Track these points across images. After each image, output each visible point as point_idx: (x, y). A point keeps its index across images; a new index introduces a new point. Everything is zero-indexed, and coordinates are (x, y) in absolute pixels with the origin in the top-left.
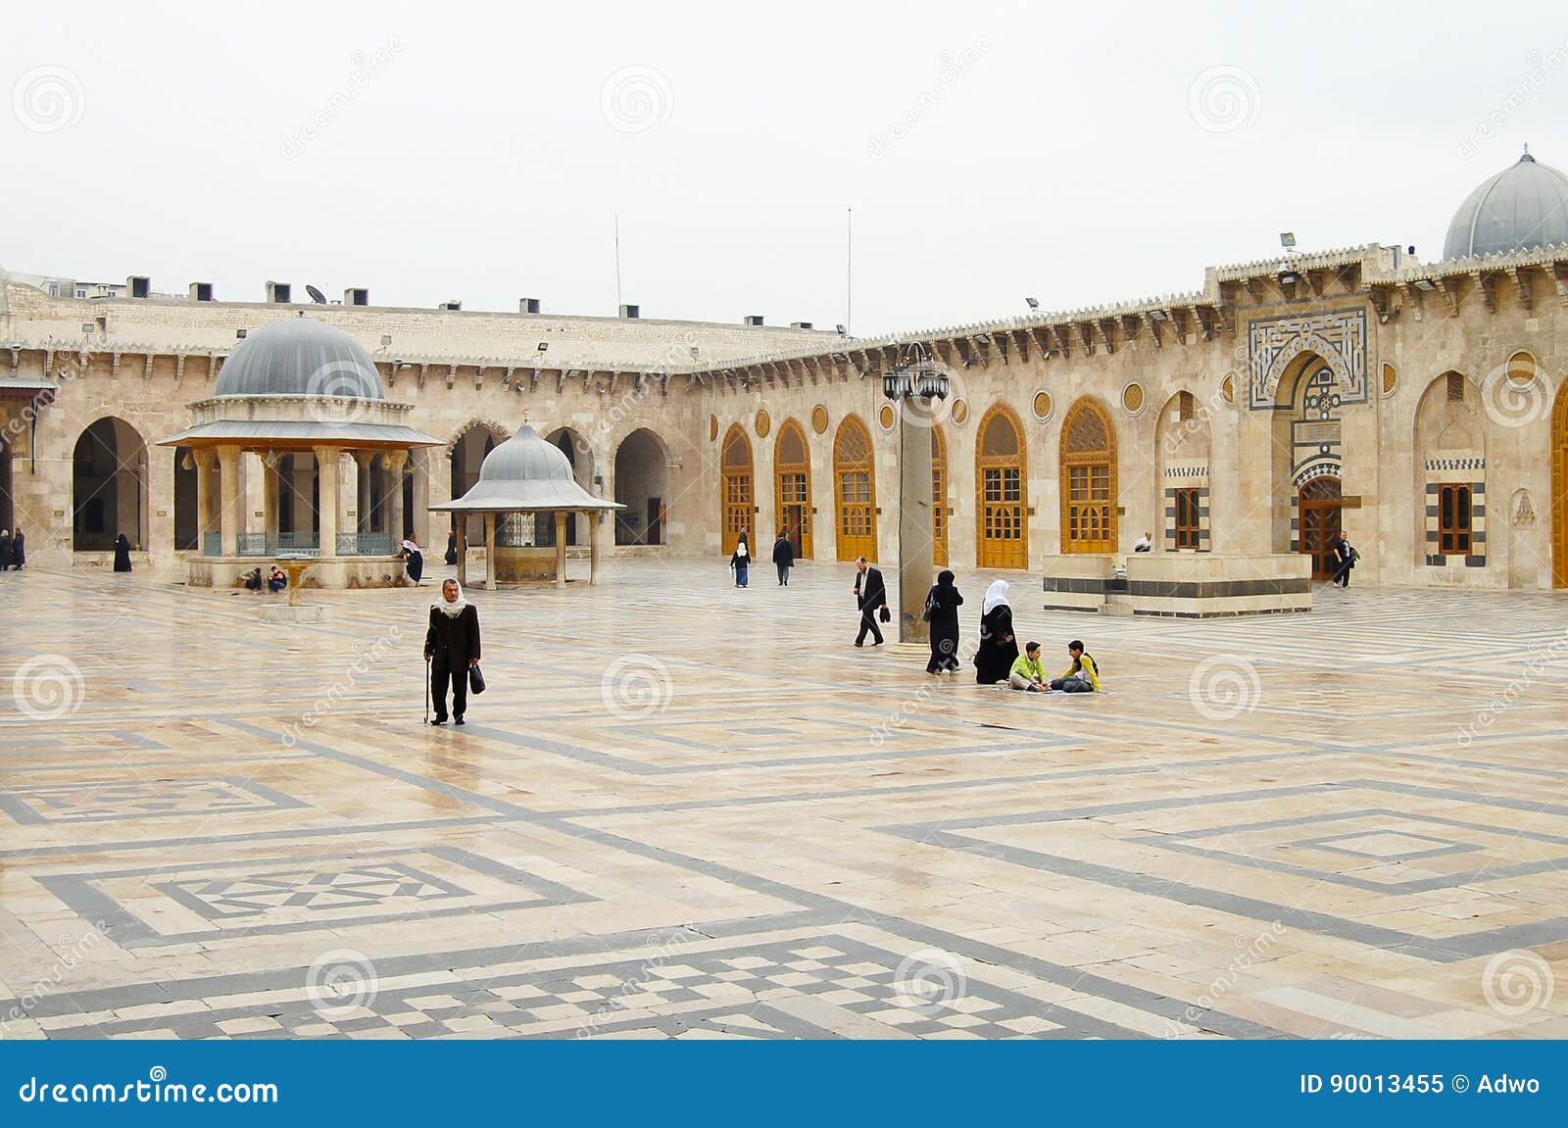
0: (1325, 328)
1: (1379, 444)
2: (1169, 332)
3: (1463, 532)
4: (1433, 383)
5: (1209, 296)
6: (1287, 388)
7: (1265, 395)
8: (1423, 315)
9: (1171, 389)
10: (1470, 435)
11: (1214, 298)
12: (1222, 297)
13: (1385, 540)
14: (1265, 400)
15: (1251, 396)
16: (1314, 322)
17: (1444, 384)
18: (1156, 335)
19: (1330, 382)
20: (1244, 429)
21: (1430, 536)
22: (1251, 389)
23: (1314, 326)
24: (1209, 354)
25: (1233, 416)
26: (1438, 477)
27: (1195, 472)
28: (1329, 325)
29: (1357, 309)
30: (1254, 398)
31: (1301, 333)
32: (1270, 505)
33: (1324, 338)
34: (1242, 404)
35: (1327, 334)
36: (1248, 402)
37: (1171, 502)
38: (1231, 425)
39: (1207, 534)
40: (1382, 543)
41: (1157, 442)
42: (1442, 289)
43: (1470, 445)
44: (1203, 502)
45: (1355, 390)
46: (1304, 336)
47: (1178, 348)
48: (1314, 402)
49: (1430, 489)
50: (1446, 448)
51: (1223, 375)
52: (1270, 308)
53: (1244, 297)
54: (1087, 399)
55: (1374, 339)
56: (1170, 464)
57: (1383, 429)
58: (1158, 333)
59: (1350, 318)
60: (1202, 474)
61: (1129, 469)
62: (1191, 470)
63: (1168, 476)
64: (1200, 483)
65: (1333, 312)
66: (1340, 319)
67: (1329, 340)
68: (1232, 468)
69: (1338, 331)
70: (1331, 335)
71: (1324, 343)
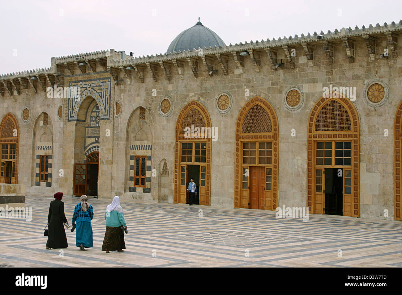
0: (96, 86)
1: (113, 137)
2: (40, 86)
3: (143, 177)
4: (134, 111)
5: (52, 70)
6: (83, 112)
7: (74, 115)
8: (131, 82)
9: (39, 110)
10: (147, 134)
11: (54, 72)
12: (58, 71)
13: (114, 180)
14: (73, 117)
15: (68, 116)
16: (92, 84)
17: (138, 112)
18: (34, 87)
19: (99, 110)
20: (65, 130)
21: (131, 179)
22: (69, 112)
23: (92, 85)
25: (62, 123)
26: (134, 153)
27: (48, 148)
29: (107, 78)
30: (70, 116)
31: (88, 88)
32: (73, 163)
33: (95, 91)
34: (65, 118)
36: (67, 118)
37: (38, 161)
38: (61, 127)
39: (51, 175)
40: (113, 181)
41: (34, 134)
42: (136, 70)
43: (147, 139)
44: (50, 161)
45: (106, 113)
46: (88, 89)
47: (43, 93)
48: (94, 119)
49: (132, 158)
50: (138, 140)
51: (59, 106)
52: (77, 77)
53: (67, 72)
54: (9, 114)
55: (113, 92)
56: (38, 144)
57: (115, 131)
58: (36, 86)
59: (106, 82)
60: (50, 149)
61: (23, 146)
62: (46, 147)
63: (38, 149)
64: (49, 153)
65: (99, 79)
66: (102, 82)
67: (97, 91)
68: (60, 147)
69: (101, 88)
70: (98, 89)
71: (96, 93)
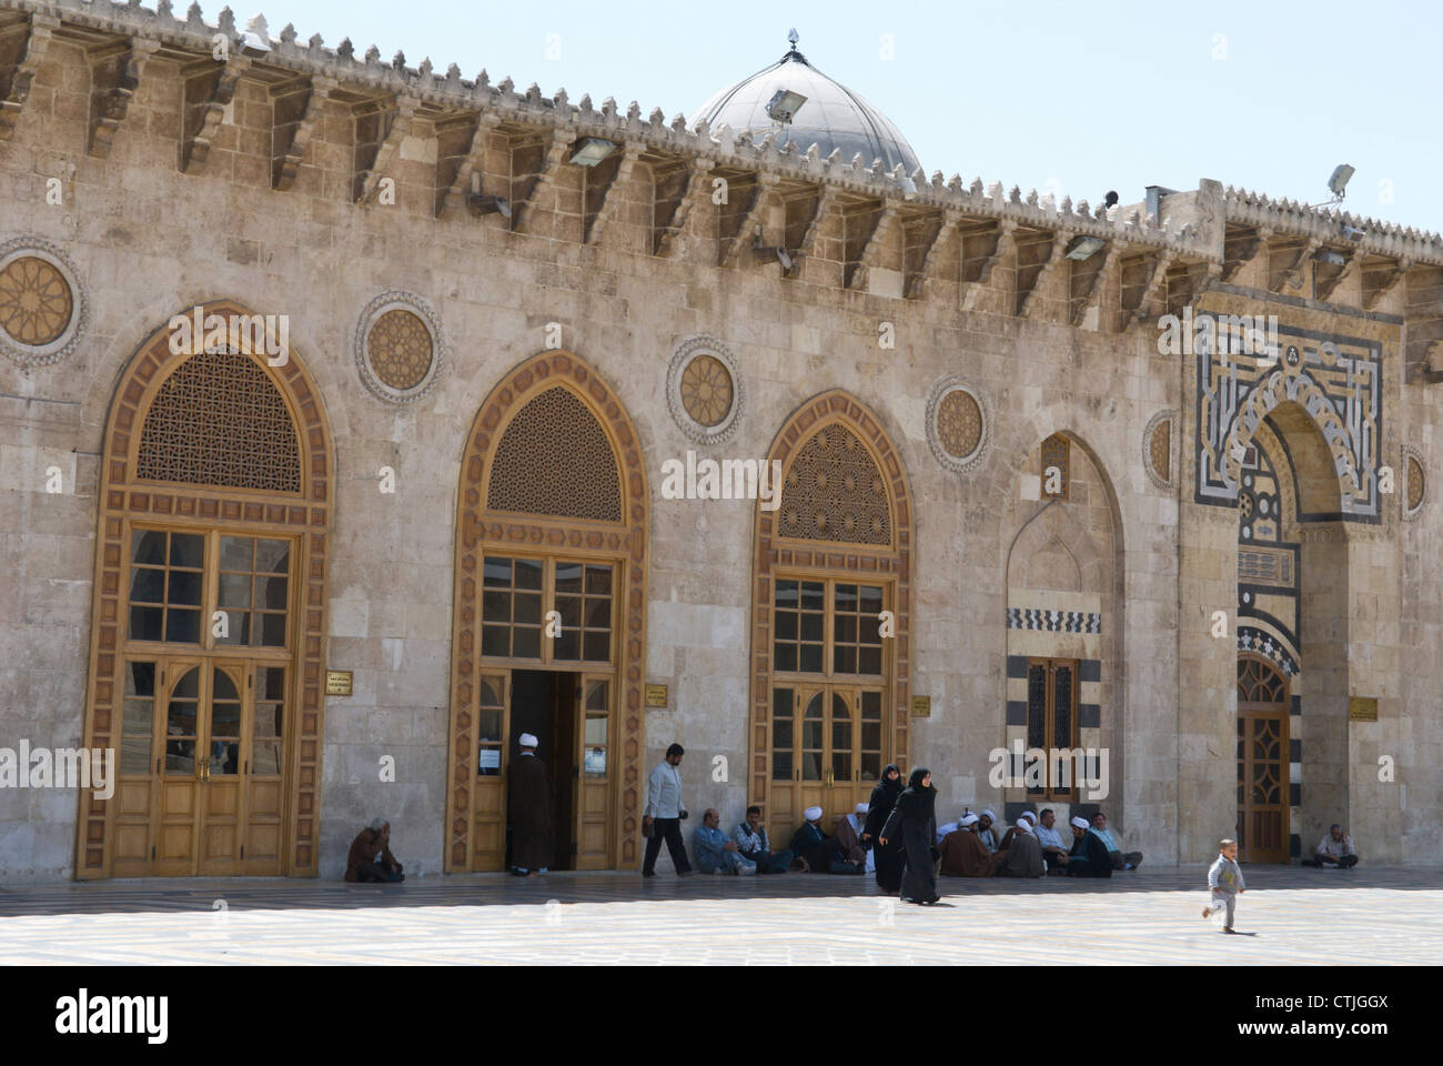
0: (1323, 366)
5: (1208, 243)
7: (1224, 476)
9: (1047, 422)
11: (1216, 250)
16: (1307, 349)
19: (1255, 467)
20: (1187, 541)
22: (1198, 457)
23: (1306, 357)
24: (1124, 361)
25: (1168, 509)
27: (1074, 623)
28: (1328, 361)
30: (1204, 479)
31: (1286, 365)
33: (1318, 384)
35: (1325, 377)
36: (1193, 484)
37: (1020, 689)
38: (1162, 528)
44: (1088, 692)
46: (1289, 370)
47: (1058, 330)
51: (1151, 415)
52: (1240, 297)
54: (839, 401)
55: (1397, 408)
56: (1019, 600)
58: (1025, 286)
60: (1089, 630)
61: (942, 601)
62: (1065, 616)
63: (1014, 624)
64: (1083, 648)
65: (1337, 339)
66: (1346, 356)
67: (1328, 391)
68: (1163, 622)
69: (1341, 377)
70: (1332, 383)
71: (1320, 394)
